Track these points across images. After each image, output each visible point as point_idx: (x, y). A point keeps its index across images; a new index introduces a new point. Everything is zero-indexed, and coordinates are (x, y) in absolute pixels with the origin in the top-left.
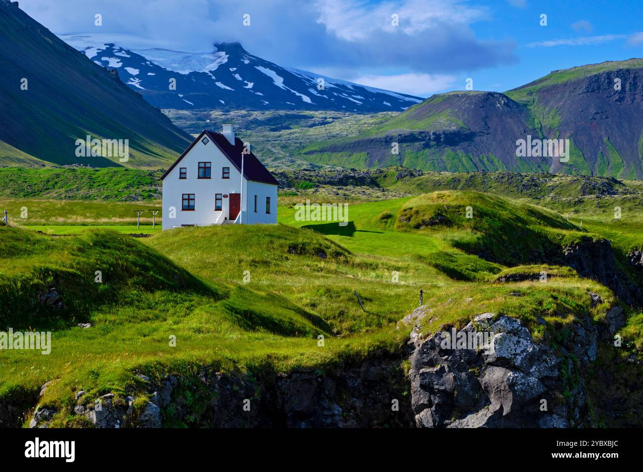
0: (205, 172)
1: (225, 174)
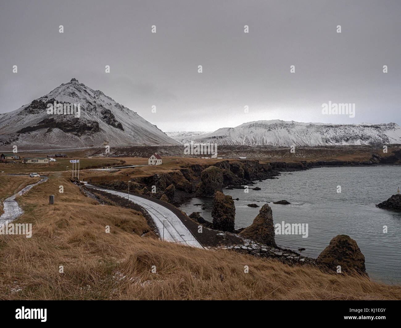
0: (153, 158)
1: (155, 159)
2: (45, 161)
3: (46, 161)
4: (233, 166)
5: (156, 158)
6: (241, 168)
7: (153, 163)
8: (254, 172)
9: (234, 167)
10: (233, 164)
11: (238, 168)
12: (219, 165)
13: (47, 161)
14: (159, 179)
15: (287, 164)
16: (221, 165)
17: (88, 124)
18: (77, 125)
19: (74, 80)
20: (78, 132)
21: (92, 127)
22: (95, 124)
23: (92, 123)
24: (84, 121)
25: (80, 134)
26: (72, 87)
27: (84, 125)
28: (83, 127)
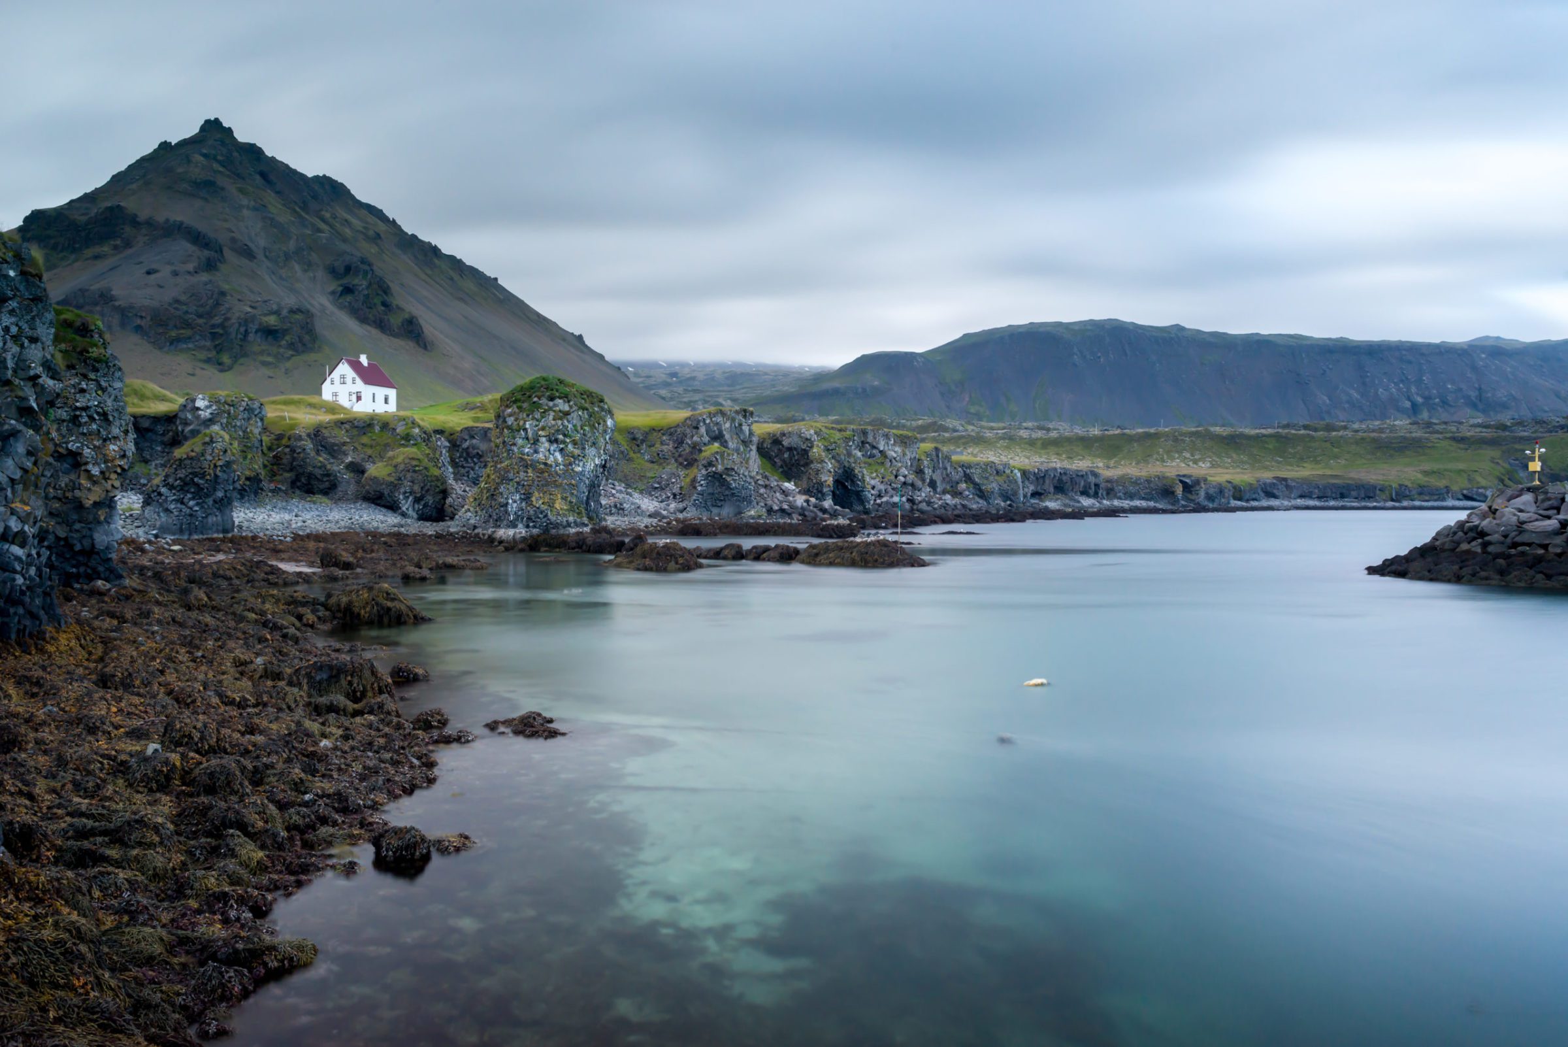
0: (344, 381)
4: (786, 443)
5: (358, 380)
6: (817, 451)
8: (905, 483)
9: (790, 449)
10: (783, 434)
11: (805, 453)
12: (697, 428)
15: (1108, 481)
16: (703, 430)
17: (266, 315)
18: (217, 320)
19: (214, 129)
20: (219, 349)
21: (285, 332)
22: (299, 317)
23: (285, 312)
24: (249, 303)
25: (226, 359)
26: (202, 158)
27: (246, 321)
28: (242, 329)
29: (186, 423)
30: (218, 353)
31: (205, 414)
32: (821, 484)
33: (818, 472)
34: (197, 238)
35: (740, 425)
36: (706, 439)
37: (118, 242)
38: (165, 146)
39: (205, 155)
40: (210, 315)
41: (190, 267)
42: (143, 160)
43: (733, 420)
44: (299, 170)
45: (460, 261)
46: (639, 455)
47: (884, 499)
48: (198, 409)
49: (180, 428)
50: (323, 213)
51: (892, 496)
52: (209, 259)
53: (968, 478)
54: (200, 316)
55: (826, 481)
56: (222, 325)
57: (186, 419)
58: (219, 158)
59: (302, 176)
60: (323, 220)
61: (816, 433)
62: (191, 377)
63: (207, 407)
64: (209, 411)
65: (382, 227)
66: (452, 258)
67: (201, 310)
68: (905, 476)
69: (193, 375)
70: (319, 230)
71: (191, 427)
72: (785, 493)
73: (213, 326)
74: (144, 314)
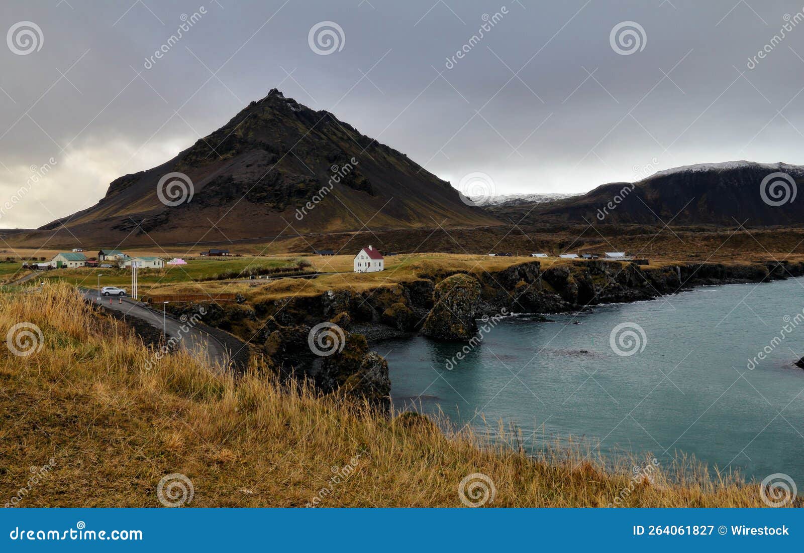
0: (363, 258)
1: (367, 259)
2: (155, 264)
3: (157, 263)
5: (369, 257)
6: (570, 279)
7: (363, 268)
11: (564, 279)
12: (514, 271)
13: (159, 264)
14: (332, 301)
17: (298, 183)
18: (277, 187)
19: (274, 93)
20: (279, 201)
21: (307, 191)
22: (313, 183)
23: (307, 181)
24: (291, 178)
25: (281, 205)
26: (269, 109)
27: (290, 187)
28: (288, 191)
29: (324, 300)
30: (278, 203)
31: (331, 298)
32: (572, 294)
33: (571, 289)
34: (268, 148)
35: (534, 269)
36: (518, 277)
37: (234, 151)
38: (253, 104)
39: (271, 107)
40: (273, 185)
41: (265, 162)
42: (244, 111)
43: (530, 267)
44: (312, 109)
45: (388, 147)
46: (487, 284)
47: (604, 296)
48: (329, 296)
49: (322, 302)
50: (323, 129)
51: (607, 295)
52: (273, 158)
53: (649, 277)
54: (270, 186)
55: (574, 293)
56: (280, 190)
57: (325, 299)
58: (277, 107)
59: (314, 112)
60: (323, 133)
61: (570, 269)
62: (267, 216)
63: (332, 295)
64: (333, 297)
65: (349, 134)
66: (384, 146)
67: (271, 183)
68: (614, 284)
69: (267, 215)
70: (322, 139)
71: (326, 303)
72: (555, 300)
73: (276, 191)
74: (246, 187)
